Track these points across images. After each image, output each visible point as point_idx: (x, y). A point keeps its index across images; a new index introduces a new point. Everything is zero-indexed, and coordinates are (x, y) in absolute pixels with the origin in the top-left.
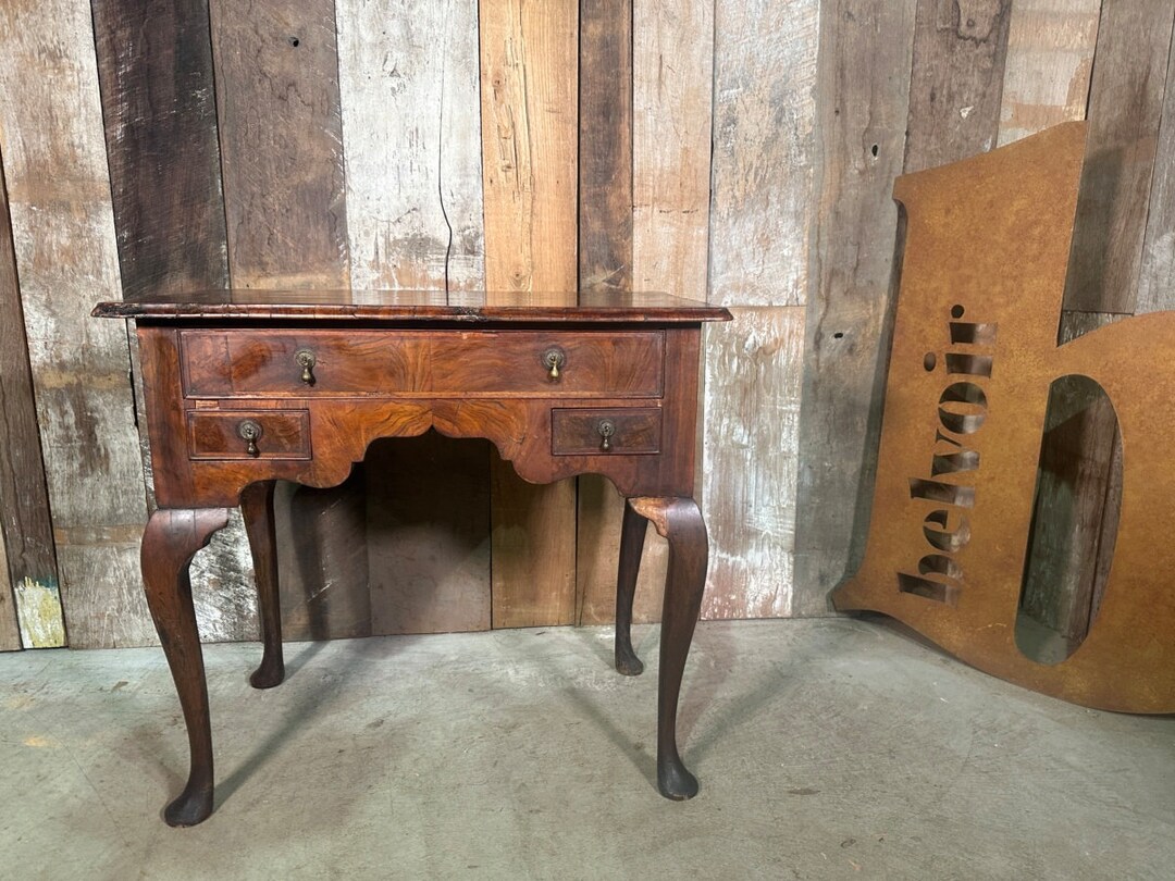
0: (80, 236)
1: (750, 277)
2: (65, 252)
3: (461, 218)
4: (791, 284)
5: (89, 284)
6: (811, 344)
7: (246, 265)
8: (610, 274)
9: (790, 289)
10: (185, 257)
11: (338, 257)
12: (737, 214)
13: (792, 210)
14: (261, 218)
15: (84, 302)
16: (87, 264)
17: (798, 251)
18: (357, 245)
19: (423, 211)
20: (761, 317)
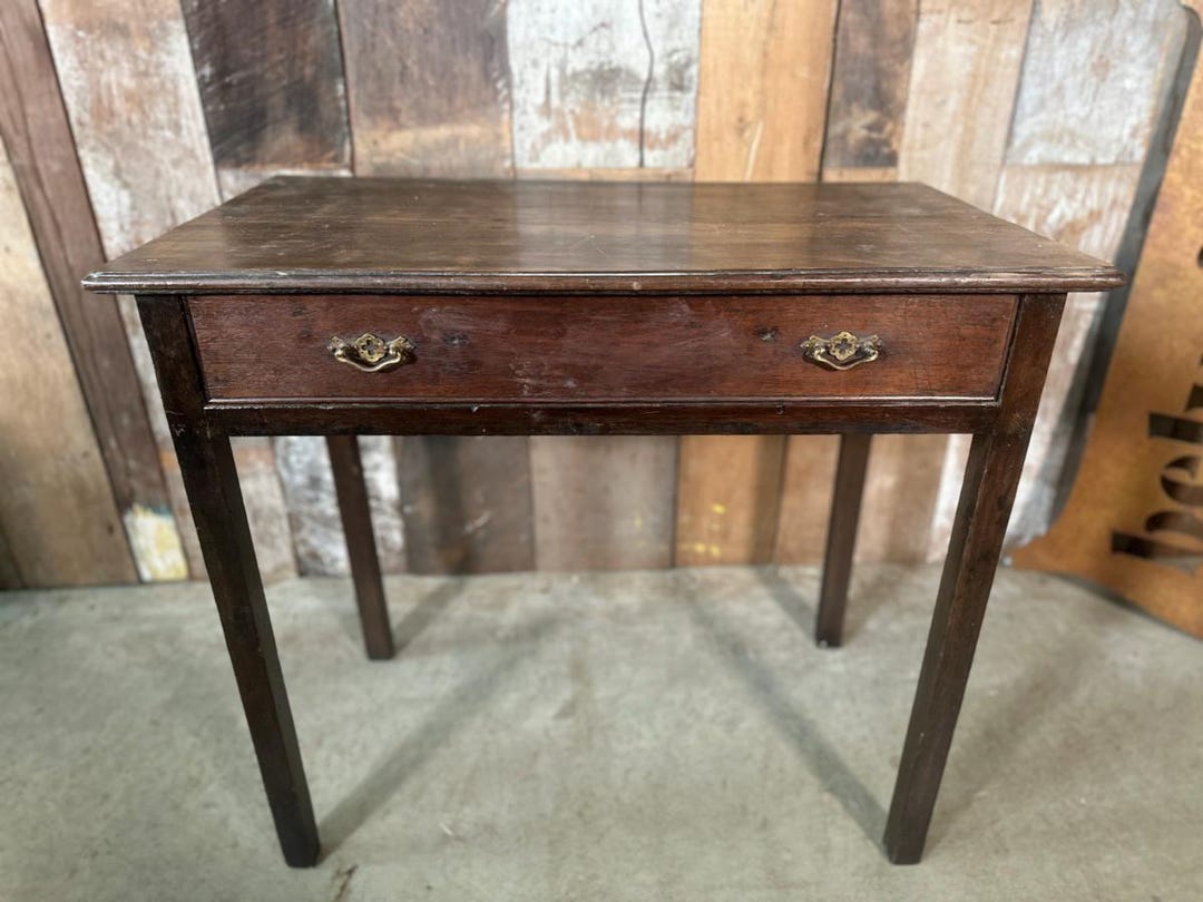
0: (146, 74)
1: (1072, 123)
2: (129, 97)
3: (667, 37)
4: (1127, 131)
5: (166, 143)
6: (1139, 217)
7: (372, 113)
8: (871, 116)
9: (1125, 138)
10: (289, 102)
11: (495, 99)
12: (1070, 25)
13: (1150, 18)
14: (390, 43)
15: (162, 168)
16: (161, 115)
17: (1147, 82)
18: (522, 82)
19: (615, 27)
20: (1076, 179)
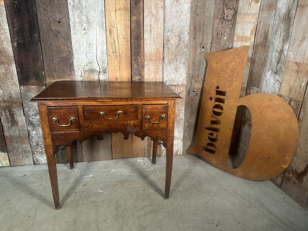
0: (7, 70)
1: (173, 78)
2: (4, 74)
3: (102, 65)
4: (182, 79)
5: (10, 82)
6: (187, 94)
7: (49, 77)
8: (139, 77)
9: (182, 81)
10: (34, 74)
11: (72, 74)
12: (170, 63)
13: (183, 62)
14: (53, 65)
15: (9, 86)
16: (9, 77)
17: (184, 72)
18: (77, 71)
19: (93, 63)
20: (175, 87)
